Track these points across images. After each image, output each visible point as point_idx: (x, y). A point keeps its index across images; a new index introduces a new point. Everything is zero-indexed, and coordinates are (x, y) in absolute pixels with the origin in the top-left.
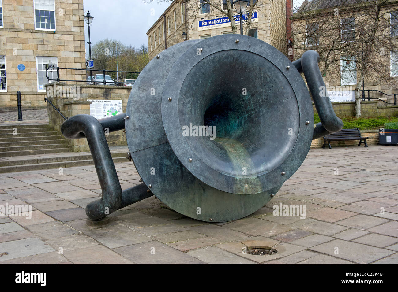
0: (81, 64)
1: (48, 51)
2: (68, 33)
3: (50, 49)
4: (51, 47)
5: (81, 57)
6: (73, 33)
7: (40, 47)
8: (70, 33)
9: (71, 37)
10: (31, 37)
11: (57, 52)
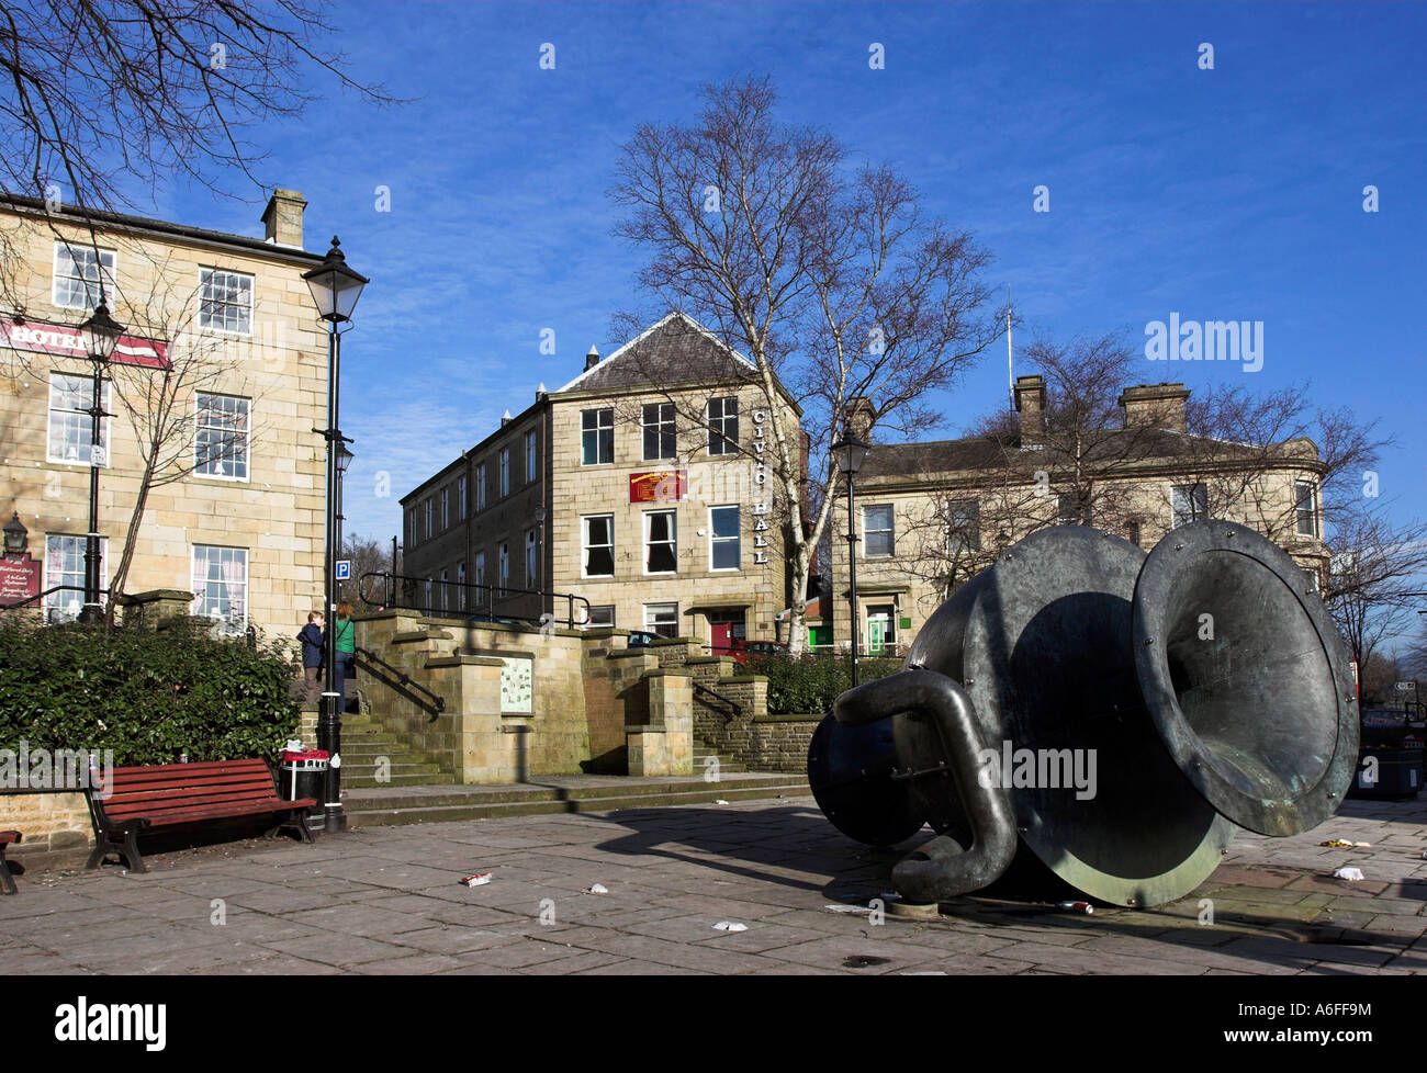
0: (311, 569)
1: (226, 533)
2: (281, 489)
3: (231, 527)
4: (234, 521)
5: (312, 552)
6: (295, 491)
7: (204, 522)
8: (287, 491)
9: (290, 501)
10: (182, 494)
11: (248, 537)
